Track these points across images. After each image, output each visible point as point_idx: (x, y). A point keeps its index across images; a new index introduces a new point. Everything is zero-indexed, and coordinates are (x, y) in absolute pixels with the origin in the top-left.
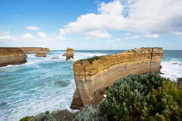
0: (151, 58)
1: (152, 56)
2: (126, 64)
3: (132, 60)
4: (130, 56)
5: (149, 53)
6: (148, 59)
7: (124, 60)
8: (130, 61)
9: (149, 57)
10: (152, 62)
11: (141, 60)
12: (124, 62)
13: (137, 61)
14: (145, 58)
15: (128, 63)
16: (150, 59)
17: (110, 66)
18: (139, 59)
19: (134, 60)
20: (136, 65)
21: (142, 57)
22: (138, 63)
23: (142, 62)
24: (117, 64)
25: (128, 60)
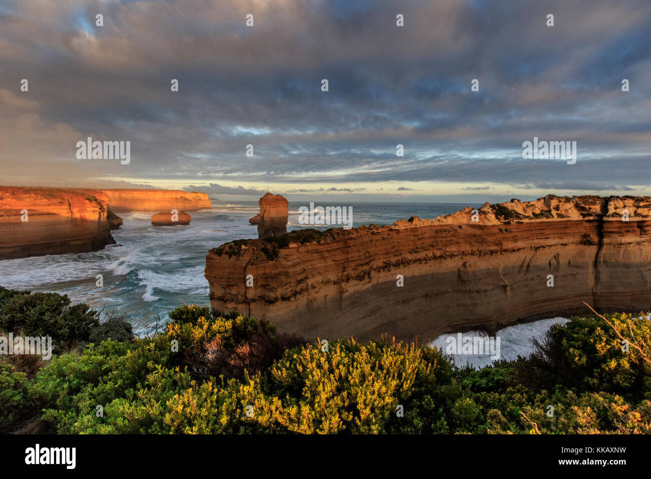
0: (600, 245)
1: (601, 235)
2: (464, 265)
3: (493, 248)
4: (477, 232)
5: (588, 221)
6: (582, 247)
7: (453, 249)
8: (481, 254)
9: (585, 236)
10: (605, 262)
11: (541, 251)
12: (452, 256)
13: (522, 254)
14: (565, 241)
15: (471, 260)
16: (593, 249)
17: (379, 269)
18: (532, 248)
19: (504, 247)
20: (519, 272)
21: (547, 238)
22: (528, 266)
23: (550, 262)
24: (414, 262)
25: (475, 249)
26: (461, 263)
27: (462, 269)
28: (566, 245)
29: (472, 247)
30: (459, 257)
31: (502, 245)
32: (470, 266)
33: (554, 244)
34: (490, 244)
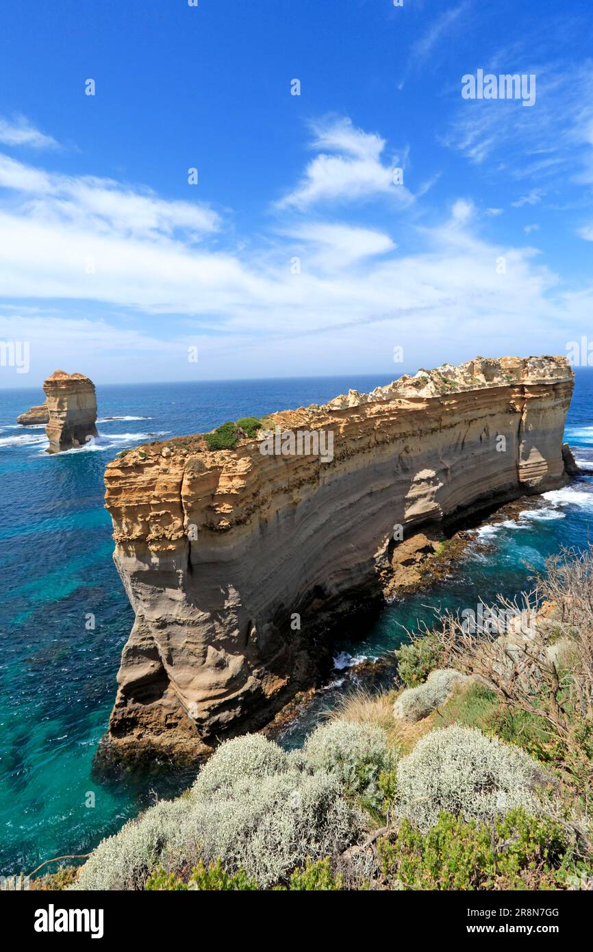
0: (522, 412)
1: (523, 402)
2: (406, 450)
3: (434, 425)
4: (419, 407)
6: (507, 416)
7: (394, 431)
8: (422, 433)
10: (527, 431)
11: (473, 425)
12: (394, 439)
13: (457, 430)
14: (493, 411)
15: (411, 443)
16: (517, 418)
17: (325, 466)
18: (465, 421)
19: (443, 424)
20: (455, 451)
21: (479, 409)
22: (463, 443)
23: (481, 436)
24: (358, 452)
25: (416, 429)
26: (402, 447)
27: (404, 454)
28: (494, 415)
29: (413, 426)
30: (401, 440)
31: (441, 420)
32: (412, 449)
33: (484, 415)
34: (432, 420)
